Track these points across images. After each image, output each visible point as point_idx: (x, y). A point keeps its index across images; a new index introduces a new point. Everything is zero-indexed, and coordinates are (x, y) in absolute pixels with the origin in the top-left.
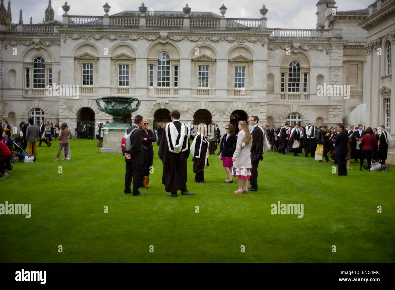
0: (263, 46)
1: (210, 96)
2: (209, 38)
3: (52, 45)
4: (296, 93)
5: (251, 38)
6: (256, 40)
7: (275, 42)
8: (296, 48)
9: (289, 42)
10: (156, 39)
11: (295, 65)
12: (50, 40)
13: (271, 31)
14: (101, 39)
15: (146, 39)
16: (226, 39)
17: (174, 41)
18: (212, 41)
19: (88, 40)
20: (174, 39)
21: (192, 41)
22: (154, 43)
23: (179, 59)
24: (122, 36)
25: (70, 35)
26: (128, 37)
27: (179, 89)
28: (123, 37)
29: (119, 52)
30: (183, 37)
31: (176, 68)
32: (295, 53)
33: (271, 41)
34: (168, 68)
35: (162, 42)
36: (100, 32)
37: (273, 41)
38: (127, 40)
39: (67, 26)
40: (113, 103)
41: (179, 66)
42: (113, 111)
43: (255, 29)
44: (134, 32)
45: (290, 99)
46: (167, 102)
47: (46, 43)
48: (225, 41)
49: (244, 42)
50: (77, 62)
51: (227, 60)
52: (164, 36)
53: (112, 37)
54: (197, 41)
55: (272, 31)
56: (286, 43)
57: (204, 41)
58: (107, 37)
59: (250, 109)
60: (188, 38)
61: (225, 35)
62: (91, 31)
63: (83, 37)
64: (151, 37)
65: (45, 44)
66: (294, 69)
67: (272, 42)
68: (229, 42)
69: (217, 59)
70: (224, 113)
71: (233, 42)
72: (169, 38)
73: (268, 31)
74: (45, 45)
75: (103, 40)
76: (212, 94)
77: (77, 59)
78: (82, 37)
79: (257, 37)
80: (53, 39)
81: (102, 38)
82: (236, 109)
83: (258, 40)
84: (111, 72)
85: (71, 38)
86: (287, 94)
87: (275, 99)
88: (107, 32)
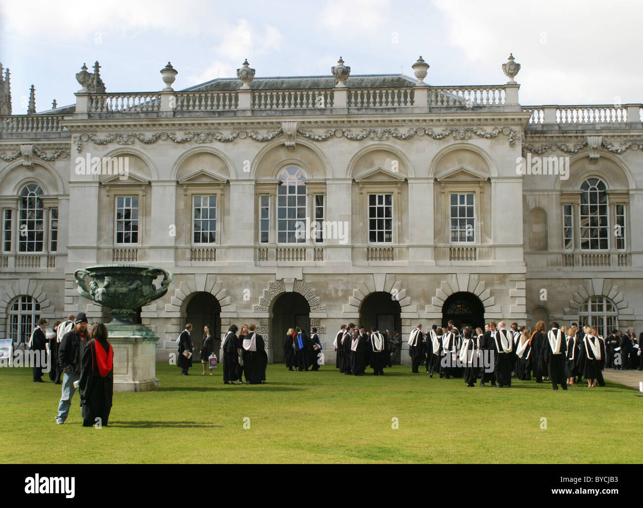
0: (512, 144)
1: (396, 262)
2: (390, 132)
3: (60, 158)
4: (599, 251)
5: (484, 128)
6: (495, 132)
7: (546, 135)
8: (593, 148)
9: (578, 135)
10: (273, 138)
11: (596, 187)
12: (56, 147)
13: (530, 111)
14: (154, 142)
15: (251, 137)
16: (427, 132)
17: (314, 140)
18: (396, 137)
19: (129, 144)
20: (312, 137)
21: (351, 139)
22: (269, 146)
23: (325, 180)
24: (199, 132)
25: (90, 134)
26: (213, 135)
27: (326, 247)
28: (203, 136)
29: (195, 168)
30: (333, 130)
31: (320, 200)
32: (591, 159)
33: (535, 133)
34: (302, 201)
35: (287, 143)
36: (154, 125)
37: (541, 134)
38: (211, 141)
39: (86, 117)
40: (107, 280)
41: (326, 195)
42: (109, 298)
43: (492, 108)
44: (226, 124)
45: (586, 264)
46: (300, 277)
47: (46, 154)
48: (426, 137)
49: (470, 138)
50: (104, 192)
51: (431, 178)
52: (289, 130)
53: (180, 136)
54: (363, 138)
55: (533, 112)
56: (571, 137)
57: (380, 139)
58: (168, 136)
59: (488, 291)
60: (343, 132)
61: (425, 124)
62: (135, 125)
63: (118, 137)
64: (263, 134)
65: (44, 156)
66: (593, 195)
67: (539, 135)
68: (434, 138)
69: (410, 176)
70: (428, 301)
71: (443, 138)
72: (302, 134)
73: (525, 111)
74: (43, 159)
75: (160, 142)
76: (400, 258)
77: (105, 186)
78: (116, 138)
79: (498, 125)
80: (61, 144)
81: (157, 138)
82: (456, 290)
83: (499, 132)
84: (177, 211)
85: (93, 140)
86: (578, 254)
87: (552, 265)
88: (167, 125)
